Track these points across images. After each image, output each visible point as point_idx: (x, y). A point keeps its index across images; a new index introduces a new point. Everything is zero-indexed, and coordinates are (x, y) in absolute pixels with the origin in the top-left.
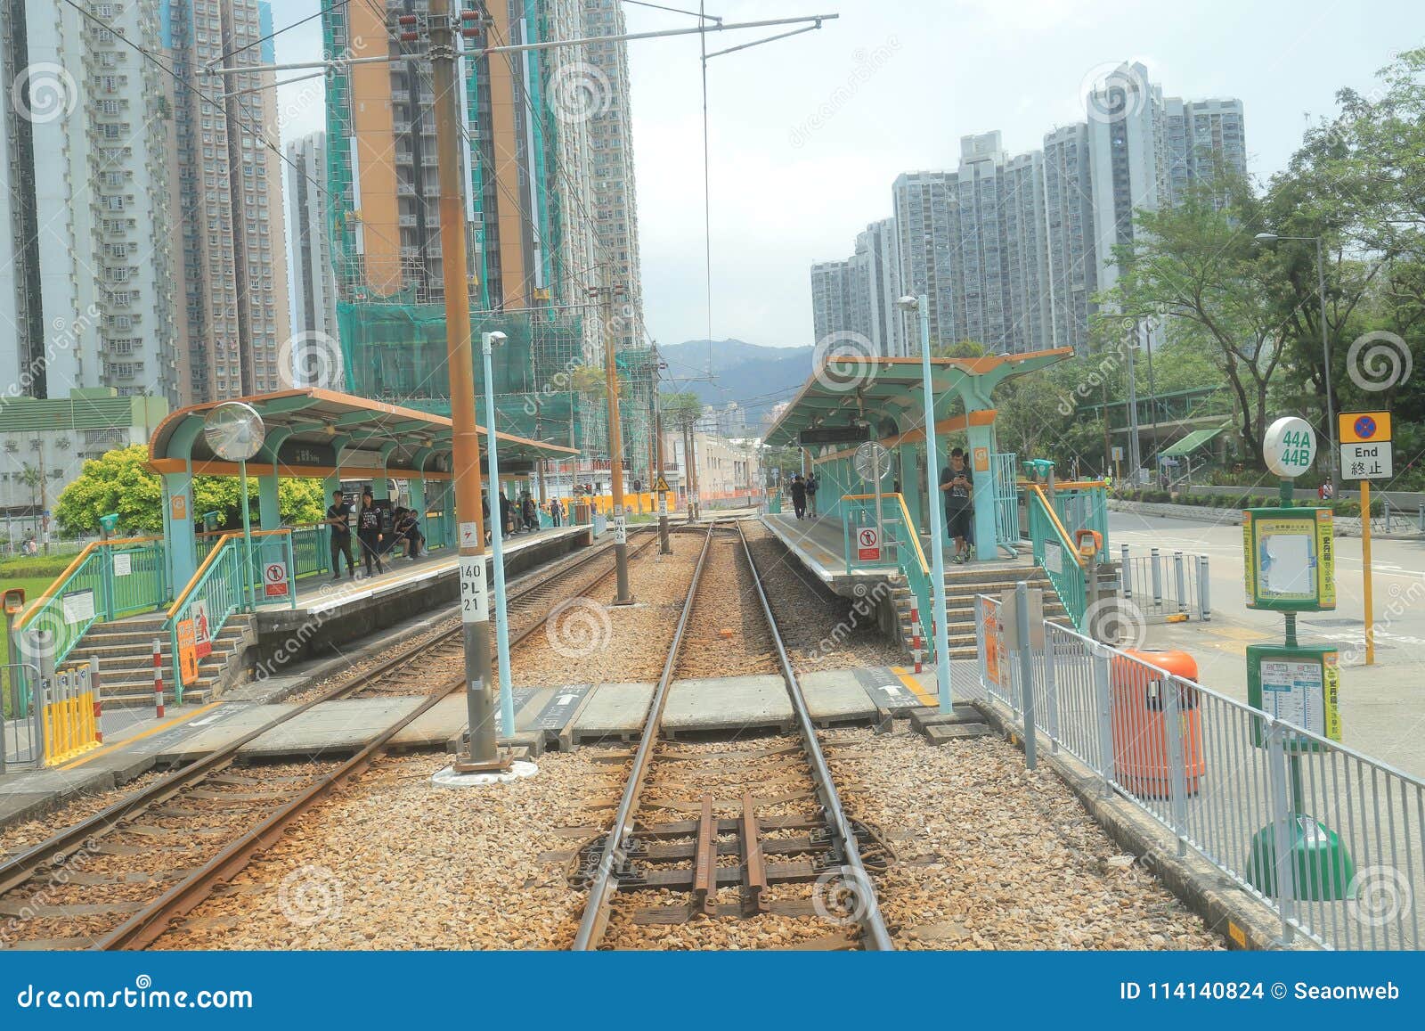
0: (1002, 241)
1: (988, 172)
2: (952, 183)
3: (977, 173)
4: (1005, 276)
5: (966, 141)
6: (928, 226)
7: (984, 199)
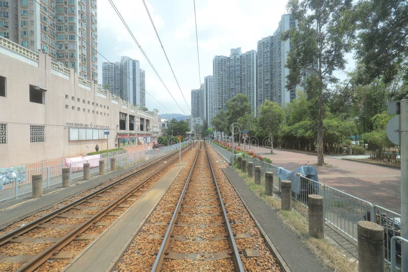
0: (241, 75)
1: (238, 57)
2: (228, 60)
3: (235, 57)
4: (241, 84)
5: (232, 50)
6: (222, 70)
7: (236, 64)
